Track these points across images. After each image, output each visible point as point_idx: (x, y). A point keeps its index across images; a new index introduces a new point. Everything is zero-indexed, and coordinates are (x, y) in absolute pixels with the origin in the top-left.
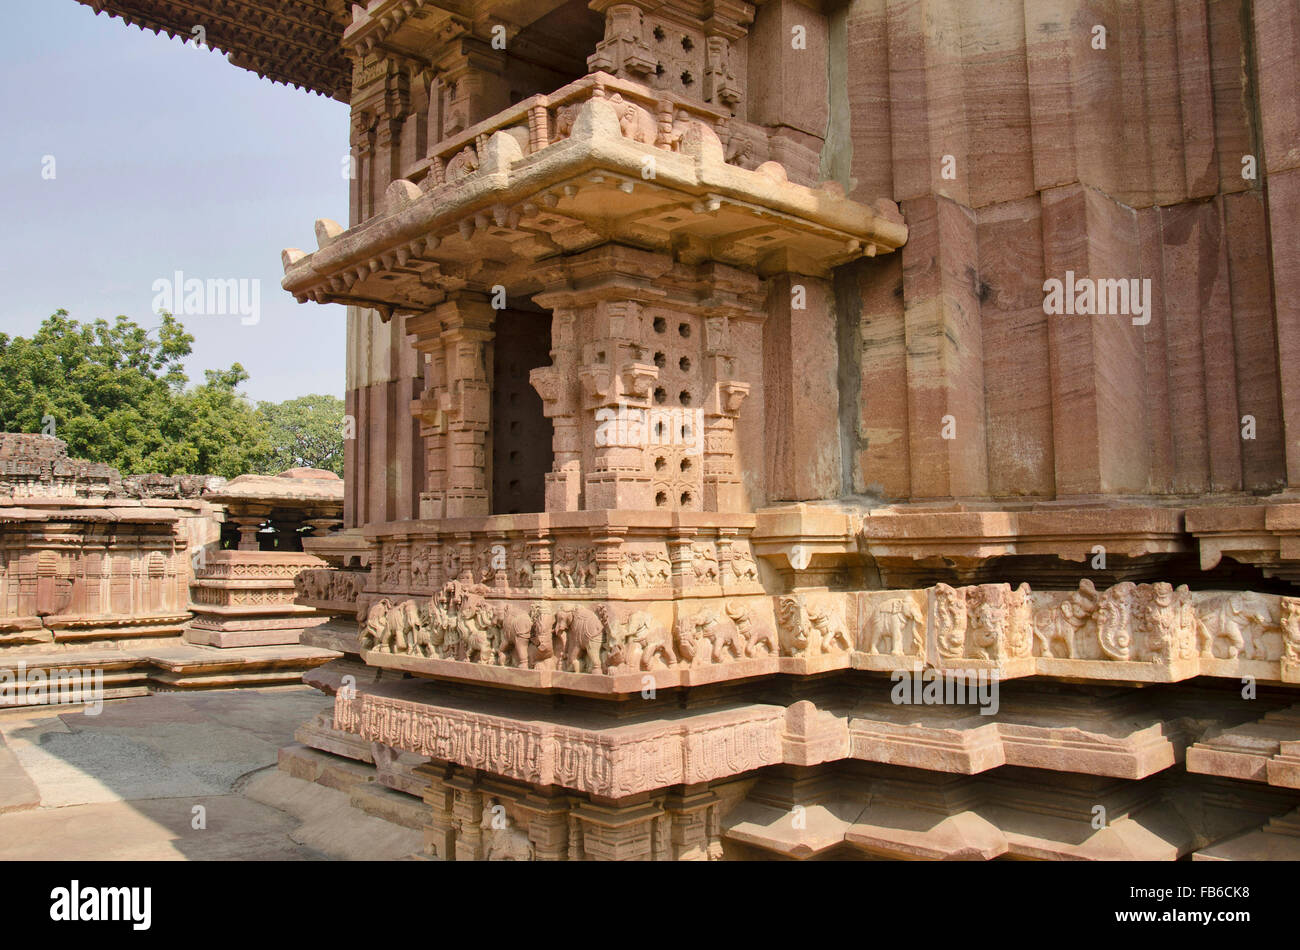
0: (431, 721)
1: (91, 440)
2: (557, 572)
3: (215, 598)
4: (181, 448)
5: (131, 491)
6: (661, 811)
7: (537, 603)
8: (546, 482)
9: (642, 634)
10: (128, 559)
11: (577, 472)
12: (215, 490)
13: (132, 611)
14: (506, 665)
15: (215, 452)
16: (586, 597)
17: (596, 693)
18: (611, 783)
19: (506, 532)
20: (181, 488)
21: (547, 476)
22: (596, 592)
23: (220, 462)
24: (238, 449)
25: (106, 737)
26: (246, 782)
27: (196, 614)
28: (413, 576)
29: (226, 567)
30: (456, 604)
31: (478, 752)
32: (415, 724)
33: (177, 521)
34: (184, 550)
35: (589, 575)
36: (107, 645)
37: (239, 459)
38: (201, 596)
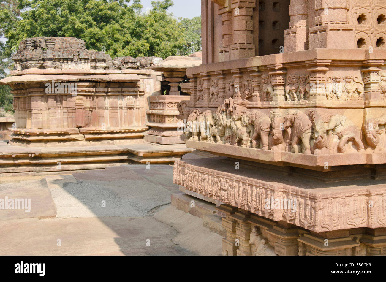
0: (218, 180)
1: (97, 40)
2: (287, 91)
3: (159, 119)
4: (140, 44)
5: (116, 65)
6: (358, 243)
7: (274, 110)
8: (285, 35)
9: (339, 129)
10: (117, 100)
11: (304, 28)
12: (156, 65)
13: (120, 126)
14: (256, 148)
15: (158, 45)
16: (304, 106)
17: (307, 166)
18: (315, 223)
19: (258, 67)
20: (140, 64)
21: (286, 31)
22: (310, 102)
23: (160, 50)
24: (169, 43)
25: (93, 186)
26: (156, 211)
27: (150, 128)
28: (211, 96)
29: (163, 104)
30: (230, 111)
31: (242, 198)
32: (210, 181)
33: (139, 81)
34: (143, 95)
35: (306, 93)
36: (109, 143)
37: (170, 48)
38: (152, 119)
